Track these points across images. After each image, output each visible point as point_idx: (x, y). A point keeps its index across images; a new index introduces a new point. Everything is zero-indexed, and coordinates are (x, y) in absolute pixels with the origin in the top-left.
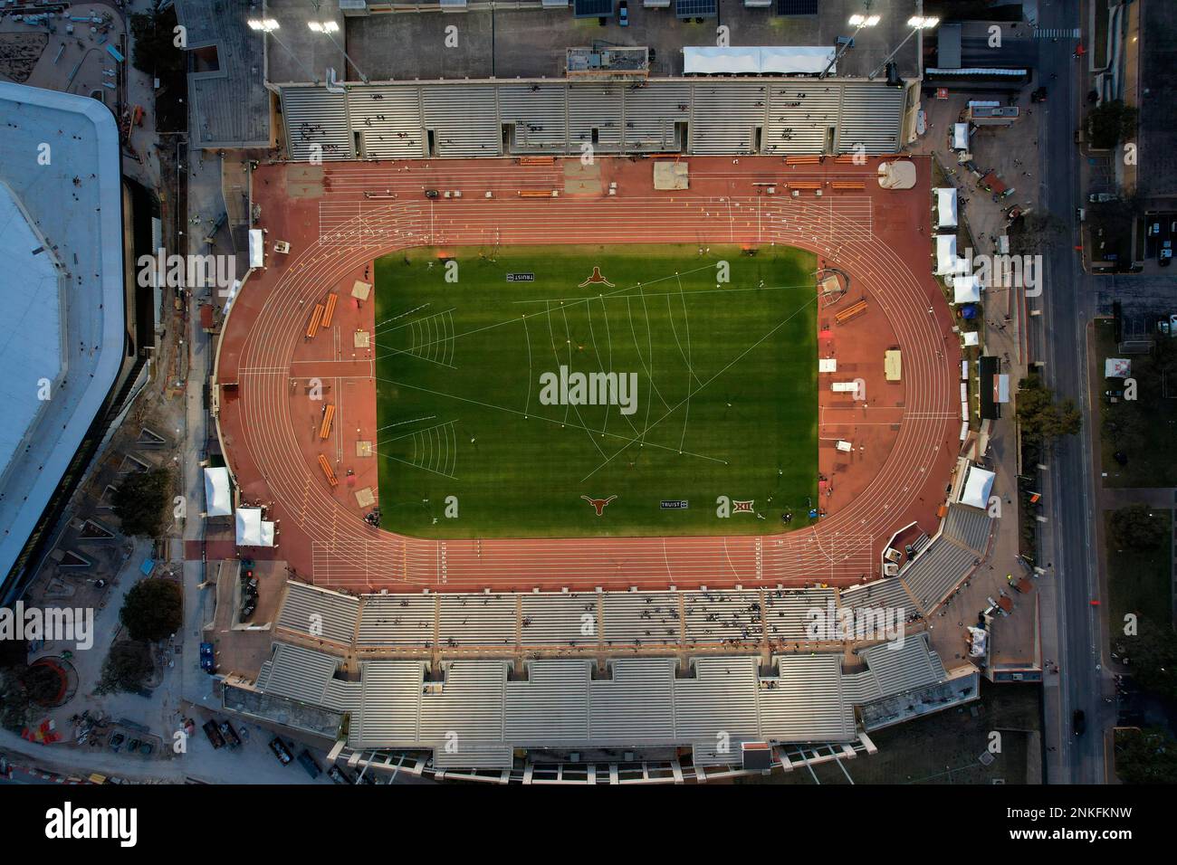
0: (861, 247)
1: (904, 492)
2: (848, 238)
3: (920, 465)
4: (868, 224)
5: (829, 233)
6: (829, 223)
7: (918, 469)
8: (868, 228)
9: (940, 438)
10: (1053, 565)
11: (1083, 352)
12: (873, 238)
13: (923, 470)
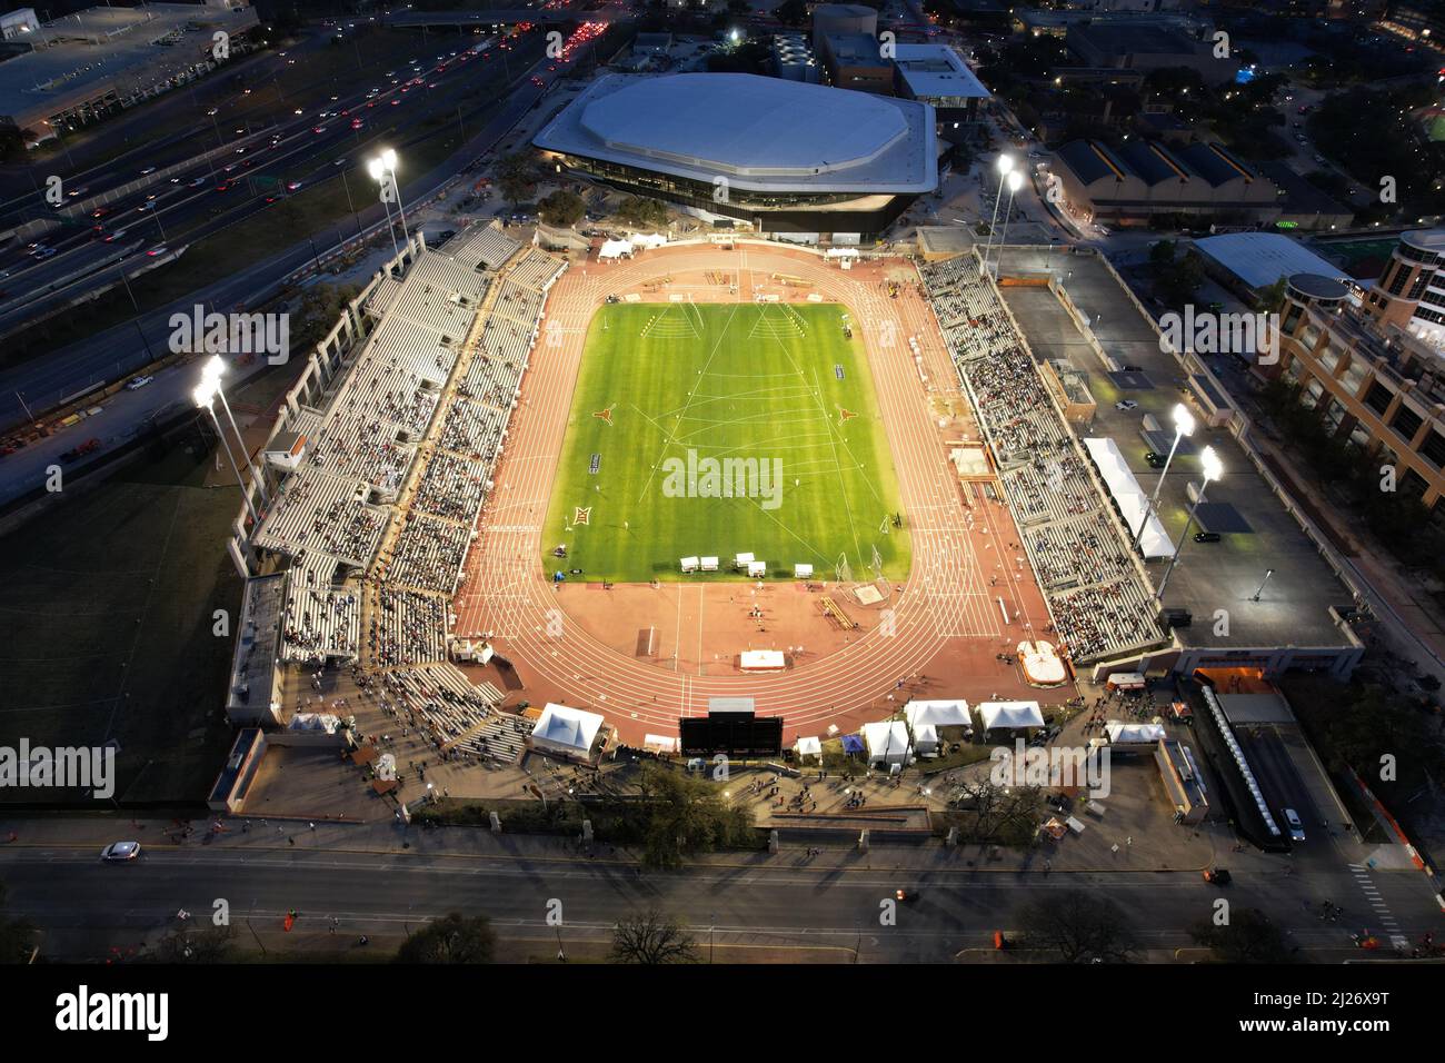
0: (927, 626)
1: (572, 675)
2: (936, 612)
3: (609, 693)
4: (962, 632)
5: (938, 591)
6: (951, 592)
7: (604, 691)
8: (955, 632)
9: (650, 719)
10: (406, 851)
11: (800, 940)
12: (943, 638)
13: (603, 697)
